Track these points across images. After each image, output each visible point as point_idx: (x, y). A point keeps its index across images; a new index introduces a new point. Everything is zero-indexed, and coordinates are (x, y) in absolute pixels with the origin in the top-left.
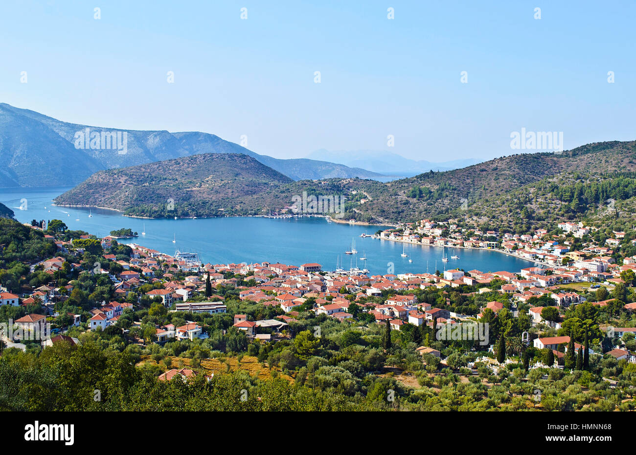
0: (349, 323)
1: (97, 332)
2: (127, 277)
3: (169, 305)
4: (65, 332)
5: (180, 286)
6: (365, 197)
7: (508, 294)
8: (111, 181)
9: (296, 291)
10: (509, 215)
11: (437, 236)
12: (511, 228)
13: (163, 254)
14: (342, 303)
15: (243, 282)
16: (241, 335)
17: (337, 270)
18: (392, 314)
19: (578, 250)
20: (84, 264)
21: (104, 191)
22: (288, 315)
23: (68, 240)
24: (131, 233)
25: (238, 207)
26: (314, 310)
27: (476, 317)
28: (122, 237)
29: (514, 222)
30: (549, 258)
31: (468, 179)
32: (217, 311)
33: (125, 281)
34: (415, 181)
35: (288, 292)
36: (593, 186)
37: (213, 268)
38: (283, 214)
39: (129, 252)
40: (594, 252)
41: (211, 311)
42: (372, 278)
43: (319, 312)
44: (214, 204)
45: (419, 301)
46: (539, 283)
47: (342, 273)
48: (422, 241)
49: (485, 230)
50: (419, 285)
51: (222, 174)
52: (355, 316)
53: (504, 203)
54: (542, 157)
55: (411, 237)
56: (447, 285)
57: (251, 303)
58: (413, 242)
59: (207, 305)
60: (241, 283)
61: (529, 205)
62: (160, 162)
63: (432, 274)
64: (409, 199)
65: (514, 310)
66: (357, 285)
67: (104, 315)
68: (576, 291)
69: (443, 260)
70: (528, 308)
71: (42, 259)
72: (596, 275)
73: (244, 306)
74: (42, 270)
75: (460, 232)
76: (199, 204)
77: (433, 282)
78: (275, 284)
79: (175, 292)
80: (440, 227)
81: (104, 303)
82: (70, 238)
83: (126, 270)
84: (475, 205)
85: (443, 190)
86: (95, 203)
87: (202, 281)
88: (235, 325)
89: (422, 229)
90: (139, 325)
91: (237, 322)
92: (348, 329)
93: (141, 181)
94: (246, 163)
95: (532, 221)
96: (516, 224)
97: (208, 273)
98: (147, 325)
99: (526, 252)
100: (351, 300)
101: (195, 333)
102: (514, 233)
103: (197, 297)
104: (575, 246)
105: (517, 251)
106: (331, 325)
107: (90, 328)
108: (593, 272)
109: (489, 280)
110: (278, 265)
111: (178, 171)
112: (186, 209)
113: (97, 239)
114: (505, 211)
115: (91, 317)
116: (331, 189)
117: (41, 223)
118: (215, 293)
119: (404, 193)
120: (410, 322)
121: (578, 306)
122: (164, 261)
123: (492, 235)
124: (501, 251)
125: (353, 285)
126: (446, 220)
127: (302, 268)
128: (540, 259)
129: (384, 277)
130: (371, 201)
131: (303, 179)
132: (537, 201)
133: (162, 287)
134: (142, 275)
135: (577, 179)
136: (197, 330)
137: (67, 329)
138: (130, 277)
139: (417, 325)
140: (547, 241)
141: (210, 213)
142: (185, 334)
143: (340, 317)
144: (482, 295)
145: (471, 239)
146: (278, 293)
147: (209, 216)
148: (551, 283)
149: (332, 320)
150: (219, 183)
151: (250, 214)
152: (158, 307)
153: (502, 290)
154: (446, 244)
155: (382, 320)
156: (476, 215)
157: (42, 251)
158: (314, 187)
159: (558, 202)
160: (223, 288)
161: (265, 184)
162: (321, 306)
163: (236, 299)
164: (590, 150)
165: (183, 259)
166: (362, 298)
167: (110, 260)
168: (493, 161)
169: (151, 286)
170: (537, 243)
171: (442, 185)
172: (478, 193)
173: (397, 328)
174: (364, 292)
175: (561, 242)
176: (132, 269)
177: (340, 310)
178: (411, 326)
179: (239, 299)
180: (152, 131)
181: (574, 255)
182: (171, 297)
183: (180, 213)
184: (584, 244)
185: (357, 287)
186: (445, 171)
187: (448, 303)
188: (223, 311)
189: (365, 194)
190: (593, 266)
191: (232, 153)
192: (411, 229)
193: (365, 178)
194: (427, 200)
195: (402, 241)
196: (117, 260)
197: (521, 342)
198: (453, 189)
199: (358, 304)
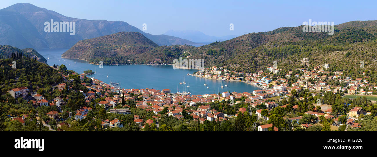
0: (182, 120)
1: (78, 122)
2: (90, 94)
3: (107, 109)
4: (66, 120)
5: (111, 100)
6: (189, 55)
7: (248, 104)
8: (84, 46)
9: (160, 104)
10: (248, 63)
11: (219, 75)
12: (249, 70)
13: (105, 83)
14: (179, 110)
15: (137, 98)
16: (137, 126)
17: (177, 93)
18: (200, 115)
19: (275, 80)
20: (73, 87)
21: (82, 51)
22: (157, 116)
23: (67, 75)
24: (92, 72)
25: (136, 60)
26: (167, 114)
27: (235, 116)
28: (88, 74)
29: (250, 67)
30: (264, 85)
31: (231, 45)
32: (127, 113)
33: (89, 96)
34: (210, 46)
35: (157, 104)
36: (280, 49)
37: (125, 91)
38: (154, 63)
39: (91, 81)
40: (281, 81)
41: (124, 113)
42: (192, 97)
43: (170, 114)
44: (126, 58)
45: (212, 108)
46: (260, 98)
47: (179, 94)
48: (213, 77)
49: (238, 71)
50: (212, 100)
51: (129, 42)
52: (185, 117)
53: (246, 58)
54: (261, 34)
55: (208, 75)
56: (223, 100)
57: (141, 110)
58: (209, 78)
59: (123, 109)
60: (137, 99)
61: (256, 59)
62: (104, 36)
63: (217, 94)
64: (207, 56)
65: (250, 111)
66: (185, 100)
67: (81, 113)
68: (274, 101)
69: (222, 87)
70: (256, 111)
71: (57, 84)
72: (282, 93)
73: (138, 111)
74: (57, 89)
75: (228, 72)
76: (120, 58)
77: (217, 99)
78: (151, 100)
79: (109, 103)
80: (220, 70)
81: (81, 107)
82: (68, 74)
83: (90, 91)
84: (234, 59)
85: (221, 51)
86: (78, 57)
87: (121, 98)
88: (134, 121)
89: (213, 71)
90: (95, 119)
91: (135, 119)
92: (182, 124)
93: (96, 46)
94: (139, 37)
95: (257, 66)
96: (251, 68)
97: (123, 93)
98: (98, 119)
99: (255, 82)
100: (183, 108)
101: (118, 124)
102: (250, 73)
103: (118, 106)
104: (274, 78)
105: (251, 82)
106: (174, 122)
107: (75, 119)
108: (281, 91)
109: (240, 97)
110: (152, 90)
111: (111, 41)
112: (114, 60)
113: (78, 75)
114: (246, 62)
115: (76, 114)
116: (175, 50)
117: (57, 66)
118: (126, 104)
119: (205, 52)
120: (208, 119)
121: (275, 108)
122: (105, 86)
123: (241, 74)
124: (245, 82)
125: (184, 100)
126: (223, 66)
127: (162, 92)
128: (260, 85)
129: (197, 96)
130: (192, 57)
131: (163, 45)
132: (259, 56)
133: (104, 100)
134: (96, 94)
135: (274, 45)
136: (118, 123)
137: (66, 119)
138: (92, 94)
139: (211, 121)
140: (263, 76)
141: (124, 63)
142: (114, 125)
143: (178, 117)
144: (237, 104)
145: (233, 76)
146: (153, 104)
147: (124, 64)
148: (265, 97)
149: (175, 119)
150: (128, 47)
151: (141, 63)
152: (103, 110)
153: (245, 102)
154: (223, 79)
155: (196, 119)
156: (235, 64)
157: (57, 80)
158: (168, 50)
159: (267, 57)
160: (129, 101)
161: (147, 47)
162: (170, 111)
163: (135, 107)
164: (279, 31)
165: (113, 86)
166: (188, 107)
167: (84, 86)
168: (242, 36)
169: (100, 99)
170: (259, 77)
171: (221, 48)
172: (235, 53)
173: (203, 123)
174: (189, 104)
175: (268, 77)
176: (92, 90)
177: (178, 114)
178: (208, 121)
179: (136, 107)
180: (101, 21)
181: (273, 83)
182: (108, 105)
183: (112, 62)
184: (277, 78)
185: (186, 101)
186: (222, 41)
187: (224, 109)
188: (129, 113)
189: (189, 53)
190: (280, 88)
191: (133, 31)
192: (208, 71)
193: (189, 45)
194: (215, 56)
195: (205, 77)
196: (86, 86)
197: (253, 128)
198: (225, 51)
199: (186, 110)
